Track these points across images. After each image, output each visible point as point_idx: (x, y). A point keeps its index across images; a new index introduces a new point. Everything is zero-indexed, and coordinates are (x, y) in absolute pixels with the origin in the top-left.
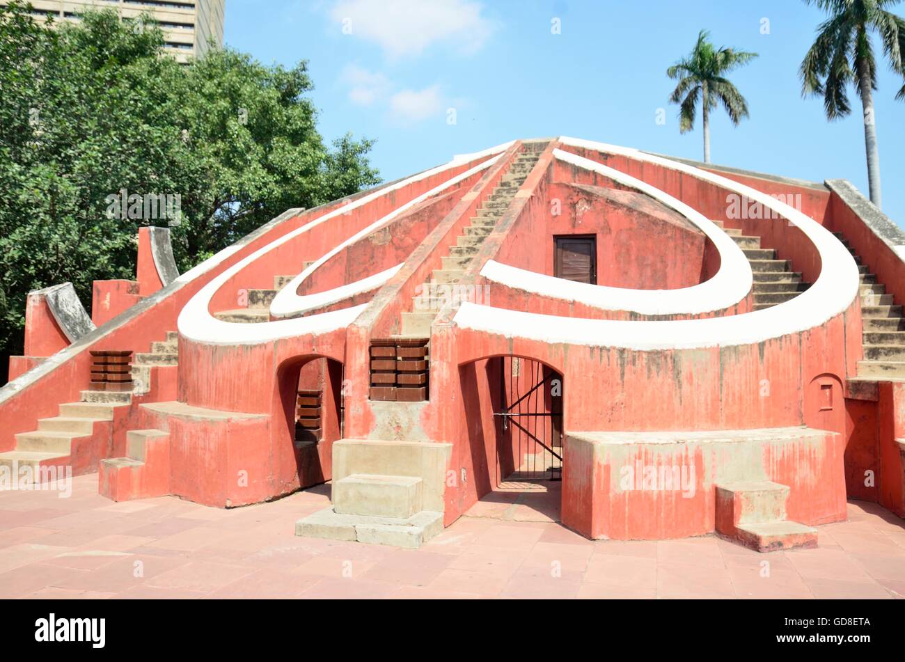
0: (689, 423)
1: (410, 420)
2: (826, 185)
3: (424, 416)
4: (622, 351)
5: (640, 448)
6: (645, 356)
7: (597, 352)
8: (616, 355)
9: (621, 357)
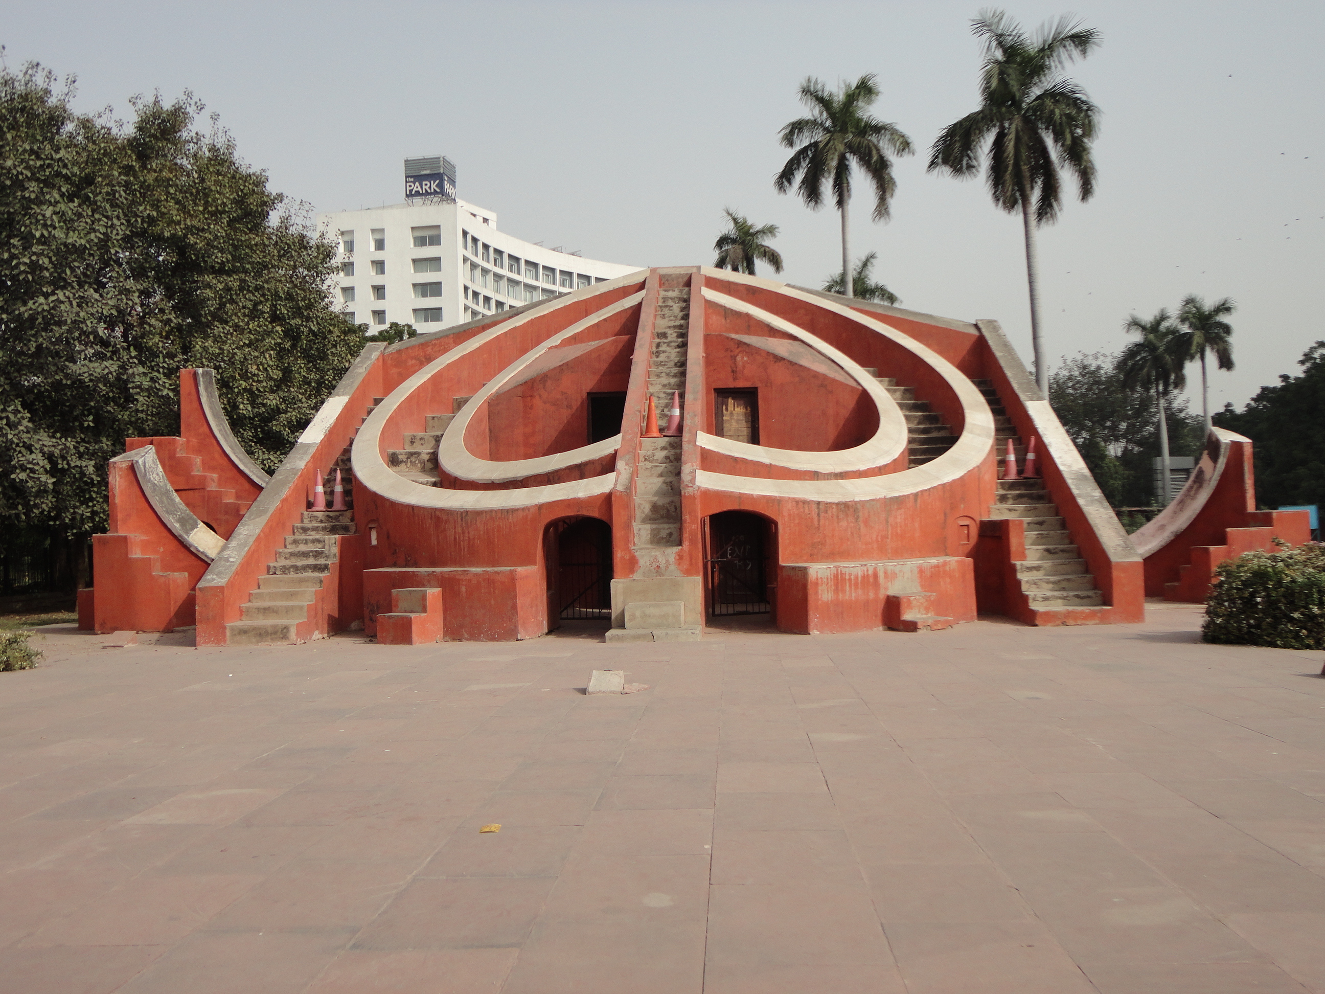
0: (866, 554)
1: (667, 561)
2: (976, 326)
3: (678, 558)
4: (818, 503)
5: (837, 570)
6: (834, 506)
7: (801, 504)
8: (815, 506)
9: (818, 508)
